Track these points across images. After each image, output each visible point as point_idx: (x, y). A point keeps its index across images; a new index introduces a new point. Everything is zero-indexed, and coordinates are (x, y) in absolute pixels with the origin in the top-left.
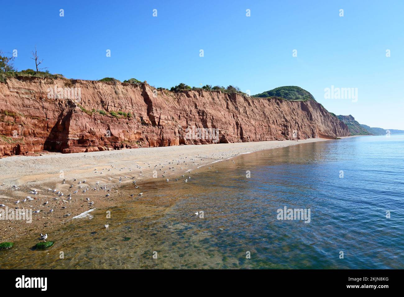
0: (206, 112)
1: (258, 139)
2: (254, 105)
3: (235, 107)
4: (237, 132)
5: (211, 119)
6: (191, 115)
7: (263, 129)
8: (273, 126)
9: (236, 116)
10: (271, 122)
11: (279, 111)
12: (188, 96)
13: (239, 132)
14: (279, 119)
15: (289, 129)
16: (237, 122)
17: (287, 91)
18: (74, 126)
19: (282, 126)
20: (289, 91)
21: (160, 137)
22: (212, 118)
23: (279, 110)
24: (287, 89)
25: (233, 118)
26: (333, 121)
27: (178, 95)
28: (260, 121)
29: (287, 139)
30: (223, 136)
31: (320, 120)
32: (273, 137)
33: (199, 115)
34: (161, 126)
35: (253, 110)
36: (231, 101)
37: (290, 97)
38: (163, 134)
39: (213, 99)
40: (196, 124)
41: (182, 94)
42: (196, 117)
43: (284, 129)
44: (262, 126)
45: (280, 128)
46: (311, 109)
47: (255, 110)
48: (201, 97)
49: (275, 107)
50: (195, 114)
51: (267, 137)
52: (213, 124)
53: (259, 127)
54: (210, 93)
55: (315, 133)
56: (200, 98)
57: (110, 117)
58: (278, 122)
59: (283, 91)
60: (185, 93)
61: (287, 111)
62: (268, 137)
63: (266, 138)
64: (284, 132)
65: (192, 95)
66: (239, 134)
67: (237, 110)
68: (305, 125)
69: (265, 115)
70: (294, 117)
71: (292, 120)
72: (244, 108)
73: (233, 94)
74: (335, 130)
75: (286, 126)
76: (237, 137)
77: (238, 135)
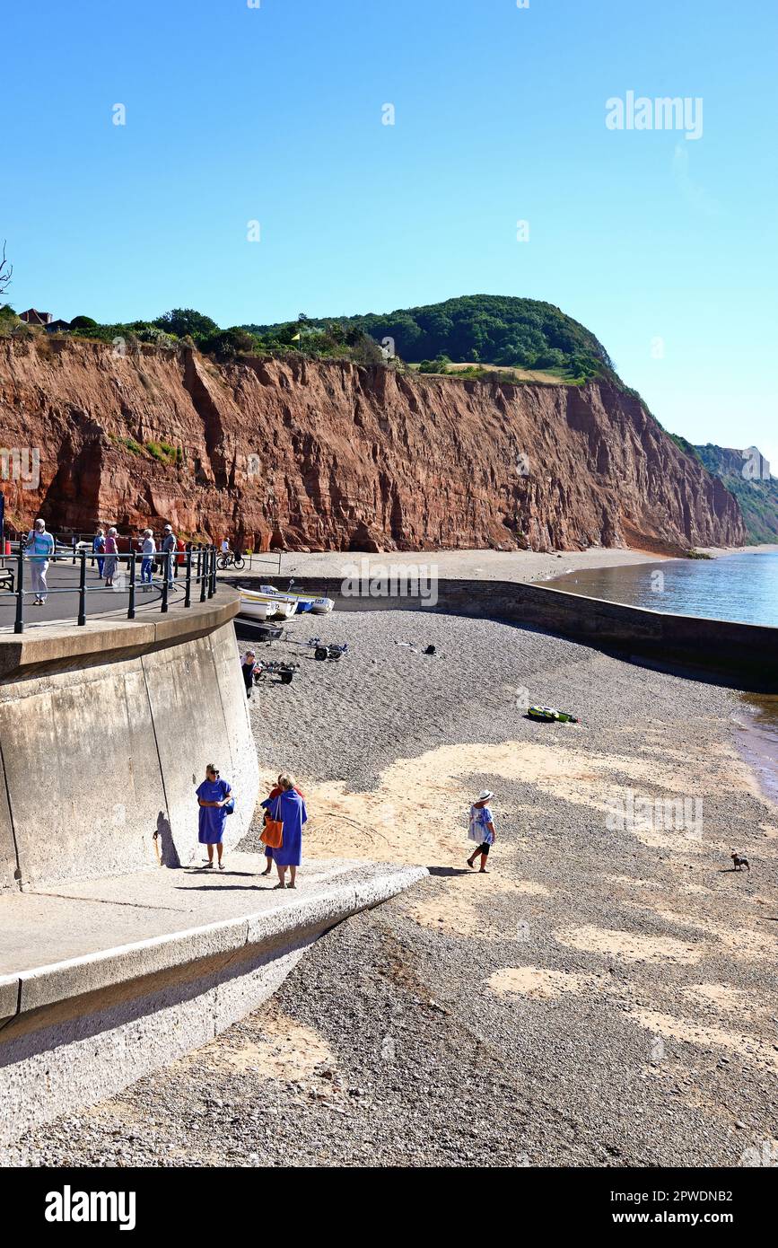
0: (317, 441)
1: (432, 539)
2: (429, 407)
3: (380, 420)
4: (384, 511)
5: (329, 467)
6: (275, 449)
7: (448, 504)
8: (482, 494)
9: (382, 450)
10: (478, 476)
11: (503, 435)
12: (265, 379)
13: (388, 512)
14: (501, 464)
15: (533, 509)
16: (385, 474)
17: (500, 323)
18: (108, 487)
19: (508, 493)
20: (509, 321)
21: (236, 523)
22: (331, 462)
23: (503, 428)
24: (500, 310)
25: (372, 460)
26: (680, 475)
27: (230, 371)
28: (444, 473)
29: (523, 547)
30: (362, 527)
31: (630, 471)
32: (479, 535)
33: (296, 450)
34: (236, 490)
35: (424, 427)
36: (367, 396)
37: (516, 351)
38: (241, 516)
39: (331, 392)
40: (286, 479)
41: (245, 372)
42: (288, 455)
43: (515, 506)
44: (446, 489)
45: (502, 502)
46: (603, 420)
47: (432, 430)
48: (299, 384)
49: (489, 417)
50: (285, 447)
51: (459, 533)
52: (335, 482)
53: (438, 492)
54: (321, 367)
55: (613, 528)
56: (297, 388)
57: (149, 460)
58: (496, 477)
59: (486, 321)
60: (252, 366)
61: (527, 434)
62: (463, 534)
63: (458, 539)
64: (511, 517)
65: (275, 378)
66: (388, 521)
67: (385, 430)
68: (579, 493)
69: (459, 451)
70: (549, 461)
71: (544, 469)
72: (398, 420)
73: (375, 368)
74: (687, 517)
75: (521, 495)
76: (382, 529)
77: (384, 524)
